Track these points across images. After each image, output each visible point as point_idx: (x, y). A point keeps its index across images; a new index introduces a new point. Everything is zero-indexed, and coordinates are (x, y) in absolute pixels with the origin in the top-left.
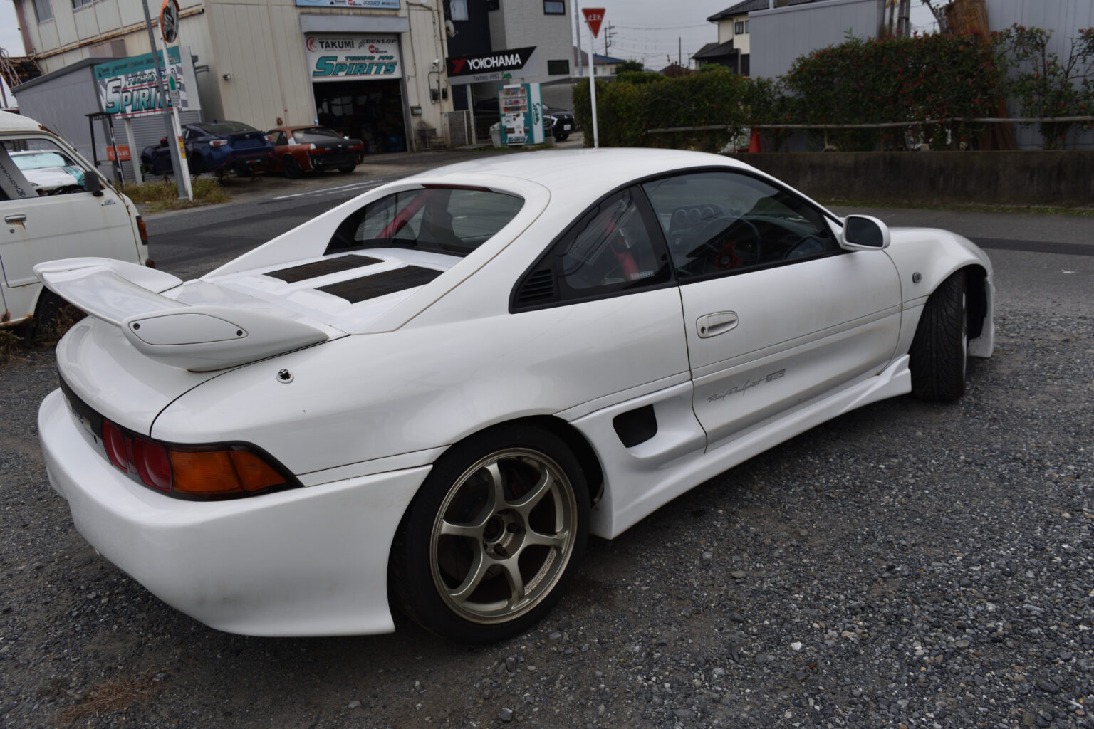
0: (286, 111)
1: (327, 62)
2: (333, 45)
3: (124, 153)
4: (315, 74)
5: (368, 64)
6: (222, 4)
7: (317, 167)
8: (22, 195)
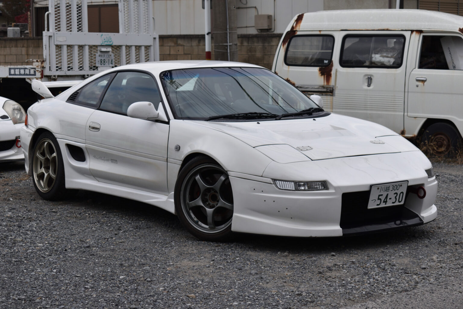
8: (454, 68)
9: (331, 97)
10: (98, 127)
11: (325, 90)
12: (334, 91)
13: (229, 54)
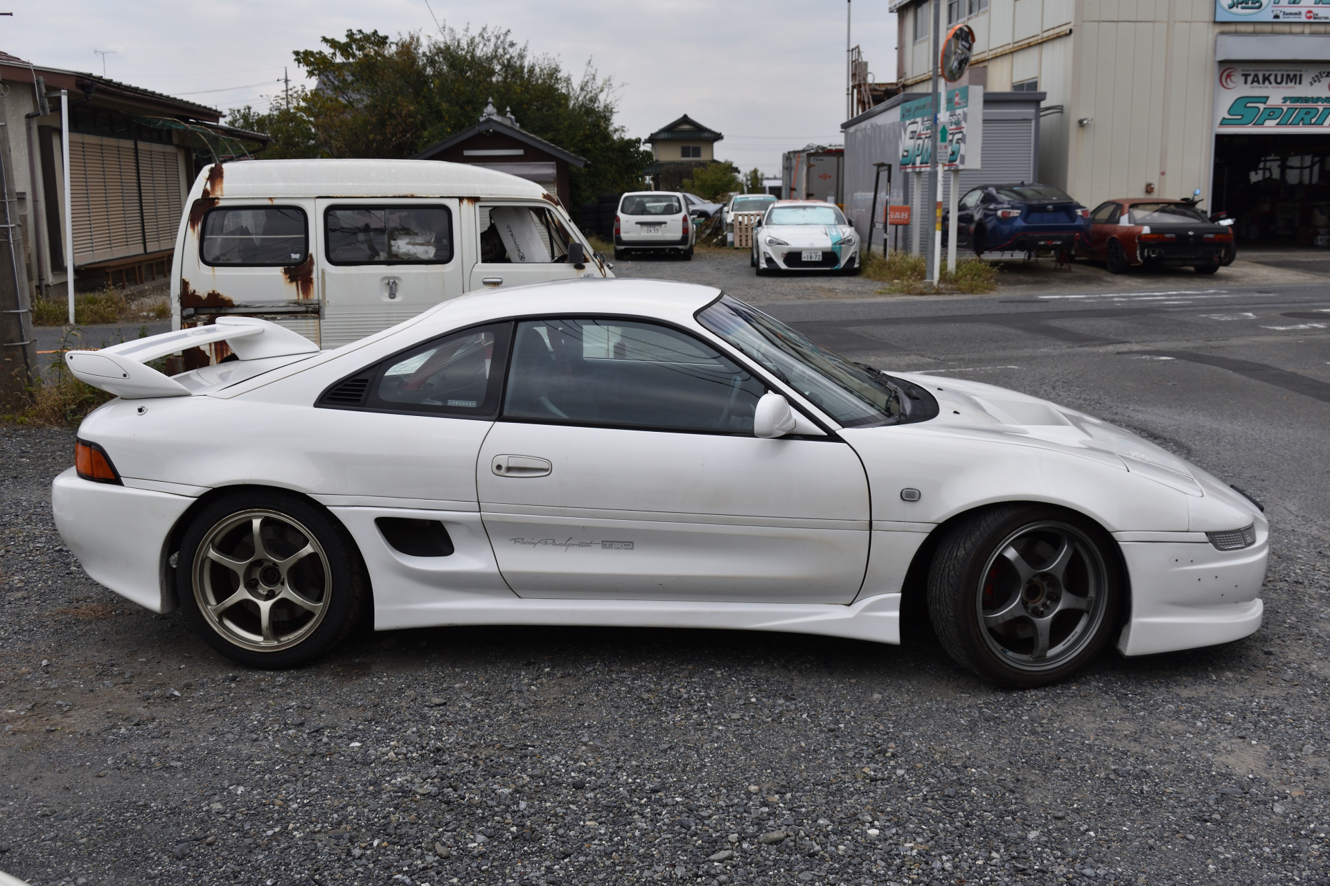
0: (1163, 174)
1: (1249, 105)
2: (1266, 79)
3: (903, 215)
4: (1224, 122)
5: (1321, 109)
6: (1099, 22)
7: (1147, 260)
8: (522, 259)
9: (317, 321)
10: (546, 466)
11: (303, 309)
12: (322, 310)
13: (12, 246)
